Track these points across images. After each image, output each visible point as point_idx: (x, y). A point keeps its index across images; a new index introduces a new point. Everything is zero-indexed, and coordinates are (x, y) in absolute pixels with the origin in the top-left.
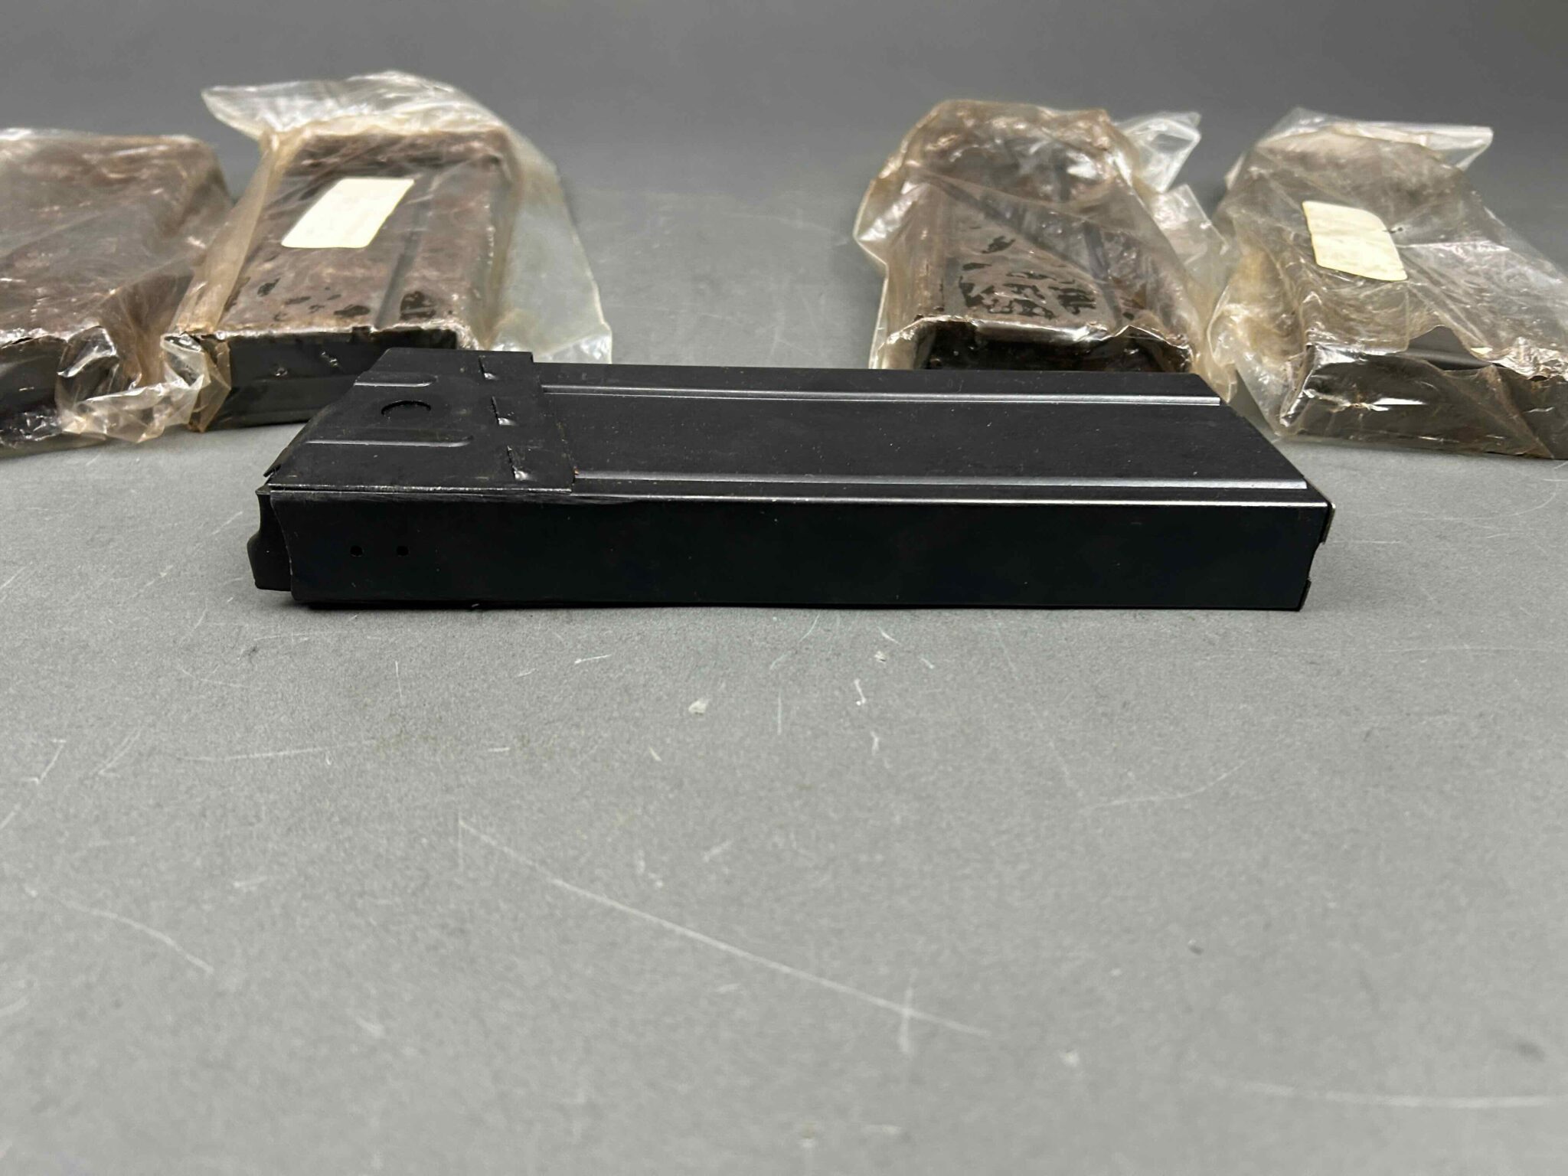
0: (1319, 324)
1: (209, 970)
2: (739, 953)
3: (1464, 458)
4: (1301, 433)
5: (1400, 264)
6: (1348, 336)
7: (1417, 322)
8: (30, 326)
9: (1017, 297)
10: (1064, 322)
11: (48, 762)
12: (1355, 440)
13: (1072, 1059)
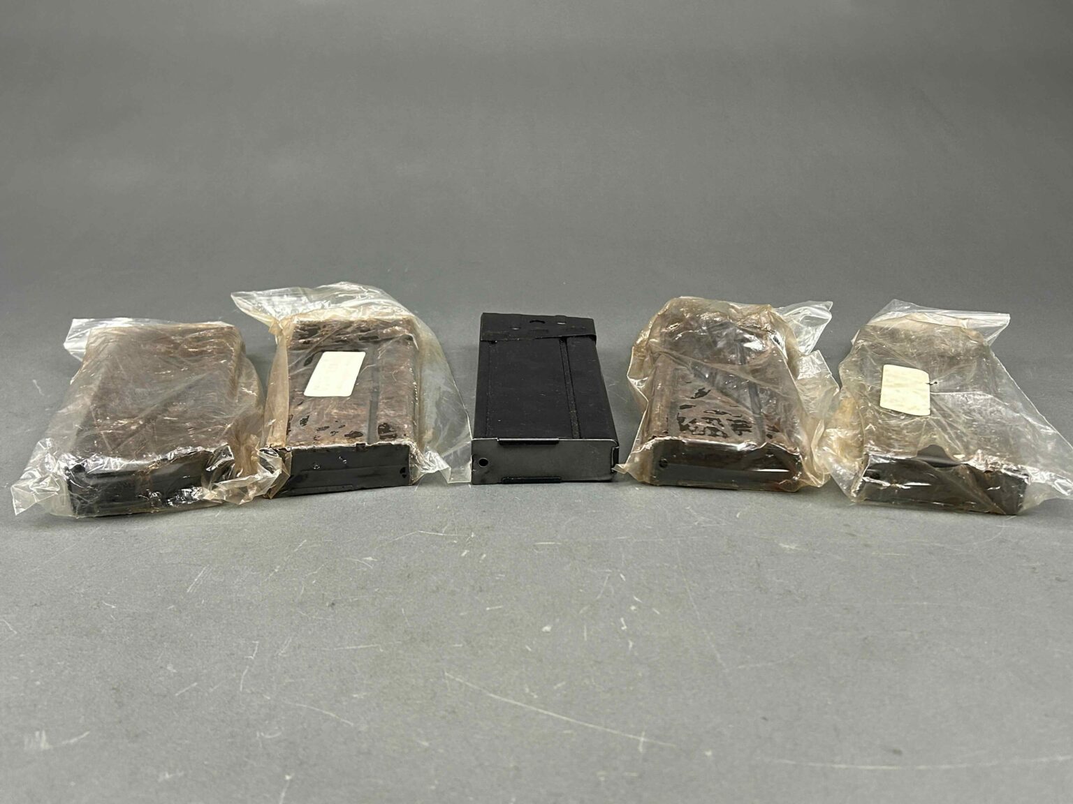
0: (872, 442)
1: (352, 724)
2: (572, 720)
3: (956, 514)
4: (866, 500)
5: (928, 405)
6: (887, 448)
7: (924, 441)
8: (195, 446)
9: (708, 425)
10: (733, 440)
11: (254, 650)
12: (895, 504)
13: (709, 753)
